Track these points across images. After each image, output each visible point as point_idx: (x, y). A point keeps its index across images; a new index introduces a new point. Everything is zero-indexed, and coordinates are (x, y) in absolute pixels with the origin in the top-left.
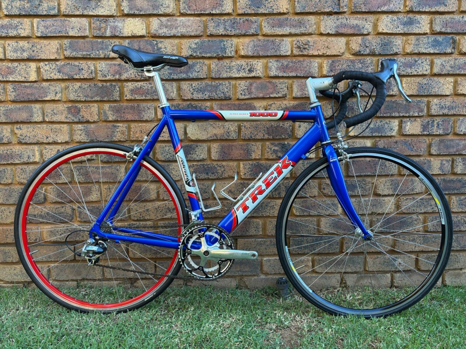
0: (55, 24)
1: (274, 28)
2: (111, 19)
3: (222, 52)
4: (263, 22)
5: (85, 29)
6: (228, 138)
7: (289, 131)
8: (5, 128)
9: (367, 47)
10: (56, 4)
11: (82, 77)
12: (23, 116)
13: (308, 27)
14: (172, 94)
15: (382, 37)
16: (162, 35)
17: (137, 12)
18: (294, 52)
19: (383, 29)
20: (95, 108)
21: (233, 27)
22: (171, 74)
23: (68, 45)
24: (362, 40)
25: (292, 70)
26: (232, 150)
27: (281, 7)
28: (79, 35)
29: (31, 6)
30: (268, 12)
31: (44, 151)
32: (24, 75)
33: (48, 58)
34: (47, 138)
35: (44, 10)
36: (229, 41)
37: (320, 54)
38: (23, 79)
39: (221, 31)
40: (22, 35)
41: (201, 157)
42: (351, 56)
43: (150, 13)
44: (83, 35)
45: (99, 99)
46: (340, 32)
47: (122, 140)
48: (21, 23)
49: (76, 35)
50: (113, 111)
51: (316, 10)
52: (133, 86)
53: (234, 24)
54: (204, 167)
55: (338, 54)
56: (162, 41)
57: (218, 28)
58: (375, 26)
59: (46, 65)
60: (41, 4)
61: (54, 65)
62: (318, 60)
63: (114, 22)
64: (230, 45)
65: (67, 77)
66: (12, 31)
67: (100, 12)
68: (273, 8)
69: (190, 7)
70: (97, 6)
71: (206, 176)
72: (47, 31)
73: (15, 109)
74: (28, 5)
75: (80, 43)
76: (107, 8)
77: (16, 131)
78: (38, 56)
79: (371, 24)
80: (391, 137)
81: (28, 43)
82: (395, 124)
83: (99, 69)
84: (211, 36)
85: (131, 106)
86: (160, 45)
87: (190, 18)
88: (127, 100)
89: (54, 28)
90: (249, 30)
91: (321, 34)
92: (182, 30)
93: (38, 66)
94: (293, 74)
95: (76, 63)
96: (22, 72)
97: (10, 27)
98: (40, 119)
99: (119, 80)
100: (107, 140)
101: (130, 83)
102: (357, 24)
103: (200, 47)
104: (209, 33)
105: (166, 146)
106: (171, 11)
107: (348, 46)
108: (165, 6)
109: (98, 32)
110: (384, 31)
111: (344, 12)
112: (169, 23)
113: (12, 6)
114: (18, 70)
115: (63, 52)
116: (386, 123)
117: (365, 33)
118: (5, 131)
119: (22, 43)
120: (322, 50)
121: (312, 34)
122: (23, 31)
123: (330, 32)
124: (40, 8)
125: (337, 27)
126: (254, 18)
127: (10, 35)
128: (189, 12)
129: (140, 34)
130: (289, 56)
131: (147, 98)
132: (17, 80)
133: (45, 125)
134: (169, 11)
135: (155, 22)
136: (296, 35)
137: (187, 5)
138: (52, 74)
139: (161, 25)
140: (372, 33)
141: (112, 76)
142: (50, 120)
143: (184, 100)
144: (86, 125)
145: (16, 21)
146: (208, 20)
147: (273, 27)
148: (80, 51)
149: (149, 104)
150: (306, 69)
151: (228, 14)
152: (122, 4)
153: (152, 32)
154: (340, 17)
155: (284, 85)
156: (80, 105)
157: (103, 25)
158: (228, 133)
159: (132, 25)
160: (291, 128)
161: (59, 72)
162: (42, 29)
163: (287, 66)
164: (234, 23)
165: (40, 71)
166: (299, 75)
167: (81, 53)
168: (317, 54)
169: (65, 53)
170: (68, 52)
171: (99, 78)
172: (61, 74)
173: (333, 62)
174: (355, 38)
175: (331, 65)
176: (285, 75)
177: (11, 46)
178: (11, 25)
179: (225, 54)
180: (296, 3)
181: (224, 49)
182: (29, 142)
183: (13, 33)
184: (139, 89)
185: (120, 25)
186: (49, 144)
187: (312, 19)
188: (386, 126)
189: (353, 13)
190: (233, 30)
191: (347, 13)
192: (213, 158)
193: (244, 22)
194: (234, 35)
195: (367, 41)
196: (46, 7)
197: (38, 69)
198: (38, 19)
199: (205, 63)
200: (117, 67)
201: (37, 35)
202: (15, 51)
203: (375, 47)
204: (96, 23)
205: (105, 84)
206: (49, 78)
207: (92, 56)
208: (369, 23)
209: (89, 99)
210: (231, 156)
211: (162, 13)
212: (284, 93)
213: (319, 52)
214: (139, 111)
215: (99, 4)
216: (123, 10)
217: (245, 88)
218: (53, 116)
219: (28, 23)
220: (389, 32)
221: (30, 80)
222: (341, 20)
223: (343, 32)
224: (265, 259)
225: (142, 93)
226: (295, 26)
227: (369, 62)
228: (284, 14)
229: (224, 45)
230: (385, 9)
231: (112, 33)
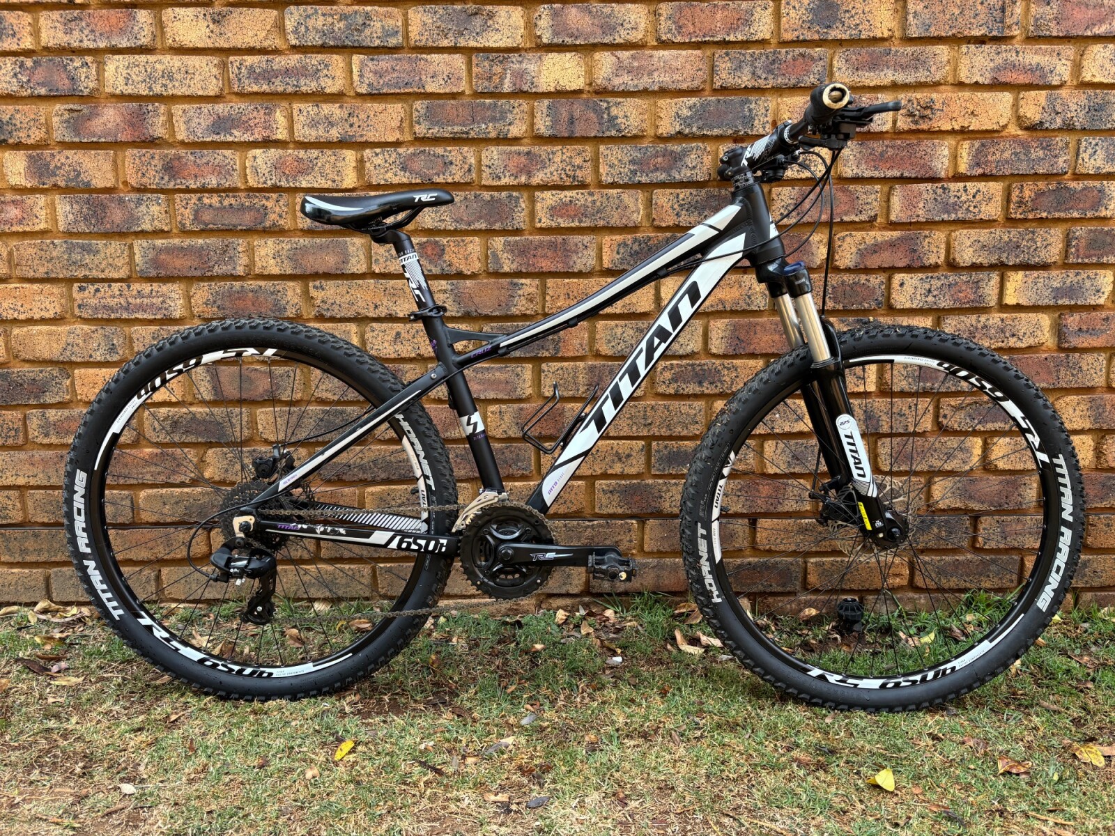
0: (397, 68)
1: (860, 73)
2: (515, 57)
3: (745, 125)
4: (836, 58)
5: (459, 79)
6: (747, 308)
7: (879, 292)
8: (289, 287)
9: (1057, 113)
10: (400, 24)
11: (450, 180)
12: (329, 261)
13: (933, 69)
14: (635, 215)
15: (1090, 92)
16: (621, 89)
17: (568, 40)
18: (899, 124)
19: (1094, 76)
20: (474, 246)
21: (770, 72)
22: (634, 173)
23: (423, 112)
24: (1048, 98)
25: (892, 162)
26: (755, 333)
27: (879, 25)
28: (447, 90)
29: (348, 27)
30: (848, 37)
31: (369, 335)
32: (330, 176)
33: (383, 140)
34: (376, 307)
35: (375, 35)
36: (760, 102)
37: (957, 128)
38: (329, 185)
39: (745, 79)
40: (328, 91)
41: (689, 349)
42: (1020, 132)
43: (596, 41)
44: (455, 90)
45: (483, 226)
46: (1002, 79)
47: (528, 312)
48: (326, 65)
49: (442, 91)
50: (512, 251)
51: (954, 31)
52: (554, 199)
53: (773, 65)
54: (694, 369)
55: (996, 127)
56: (619, 103)
57: (739, 74)
58: (1077, 67)
59: (377, 155)
60: (368, 22)
61: (394, 156)
62: (950, 141)
63: (521, 62)
64: (763, 111)
65: (418, 181)
66: (308, 82)
67: (493, 40)
68: (860, 27)
69: (680, 27)
70: (485, 28)
71: (698, 390)
72: (381, 82)
73: (312, 246)
74: (341, 25)
75: (448, 107)
76: (505, 31)
77: (313, 293)
78: (362, 136)
79: (1069, 63)
80: (1095, 308)
81: (341, 107)
82: (1106, 279)
83: (485, 161)
84: (724, 90)
85: (551, 241)
86: (614, 111)
87: (679, 52)
88: (541, 229)
89: (395, 76)
90: (806, 78)
91: (961, 85)
92: (662, 79)
93: (359, 156)
94: (896, 173)
95: (439, 150)
96: (328, 171)
97: (302, 72)
98: (362, 268)
99: (526, 187)
100: (497, 313)
101: (550, 192)
102: (1038, 64)
103: (700, 114)
104: (717, 85)
105: (617, 326)
106: (640, 36)
107: (1017, 111)
108: (629, 26)
109: (486, 83)
110: (1096, 80)
111: (1013, 37)
112: (636, 64)
113: (306, 27)
114: (319, 165)
115: (411, 126)
116: (1088, 277)
117: (1054, 83)
118: (290, 293)
119: (327, 108)
120: (960, 120)
121: (941, 84)
122: (330, 82)
123: (981, 80)
124: (366, 31)
125: (997, 69)
126: (817, 49)
127: (304, 89)
128: (679, 39)
129: (574, 87)
130: (887, 132)
131: (582, 225)
132: (316, 186)
133: (372, 281)
134: (636, 36)
135: (605, 62)
136: (906, 87)
137: (674, 22)
138: (390, 174)
139: (620, 68)
140: (1069, 83)
141: (512, 178)
142: (383, 270)
143: (659, 229)
144: (455, 282)
145: (315, 59)
146: (717, 56)
147: (857, 69)
148: (448, 126)
149: (586, 238)
150: (922, 161)
151: (763, 42)
152: (538, 23)
153: (599, 82)
154: (1004, 47)
155: (873, 196)
156: (444, 240)
157: (497, 69)
158: (749, 297)
159: (556, 67)
160: (883, 287)
161: (404, 169)
162: (370, 77)
163: (882, 154)
164: (774, 60)
165: (363, 167)
166: (906, 174)
167: (450, 128)
168: (949, 128)
169: (417, 128)
170: (423, 126)
171: (483, 182)
172: (407, 174)
173: (983, 145)
174: (1033, 93)
175: (979, 151)
176: (877, 174)
177: (305, 114)
178: (305, 68)
179: (752, 130)
180: (910, 17)
181: (749, 120)
182: (338, 316)
183: (308, 86)
184: (567, 205)
185: (531, 67)
186: (378, 320)
187: (943, 51)
188: (1088, 283)
189: (1031, 39)
190: (771, 77)
191: (1018, 38)
192: (714, 350)
193: (794, 59)
194: (773, 87)
195: (1059, 101)
196: (379, 31)
197: (361, 162)
198: (362, 56)
199: (708, 149)
200: (523, 159)
201: (359, 90)
202: (314, 124)
203: (1074, 114)
204: (482, 65)
205: (496, 194)
206: (382, 182)
207: (472, 135)
208: (1064, 61)
209: (463, 227)
210: (752, 347)
211: (622, 41)
212: (873, 214)
213: (954, 123)
214: (566, 252)
215: (490, 22)
216: (539, 37)
217: (790, 201)
218: (388, 263)
219: (341, 65)
220: (1105, 81)
221: (345, 186)
222: (1004, 55)
223: (1008, 80)
224: (813, 560)
225: (572, 213)
226: (903, 67)
227: (1060, 144)
228: (883, 39)
229: (750, 110)
230: (1100, 30)
231: (515, 85)
